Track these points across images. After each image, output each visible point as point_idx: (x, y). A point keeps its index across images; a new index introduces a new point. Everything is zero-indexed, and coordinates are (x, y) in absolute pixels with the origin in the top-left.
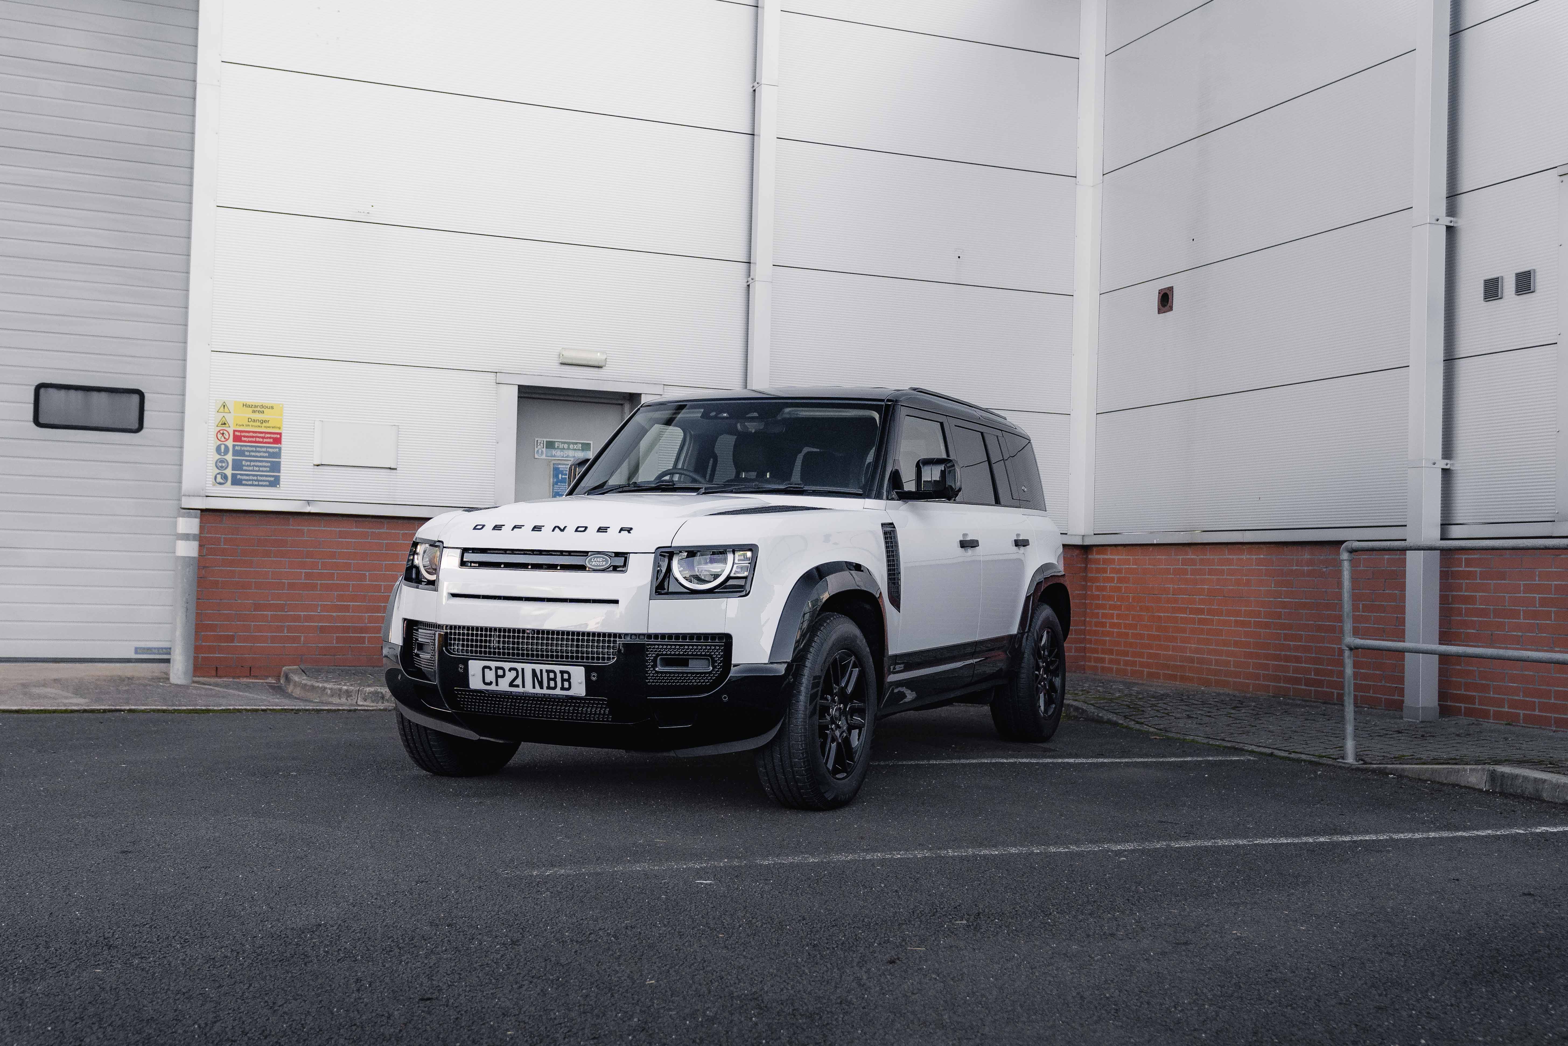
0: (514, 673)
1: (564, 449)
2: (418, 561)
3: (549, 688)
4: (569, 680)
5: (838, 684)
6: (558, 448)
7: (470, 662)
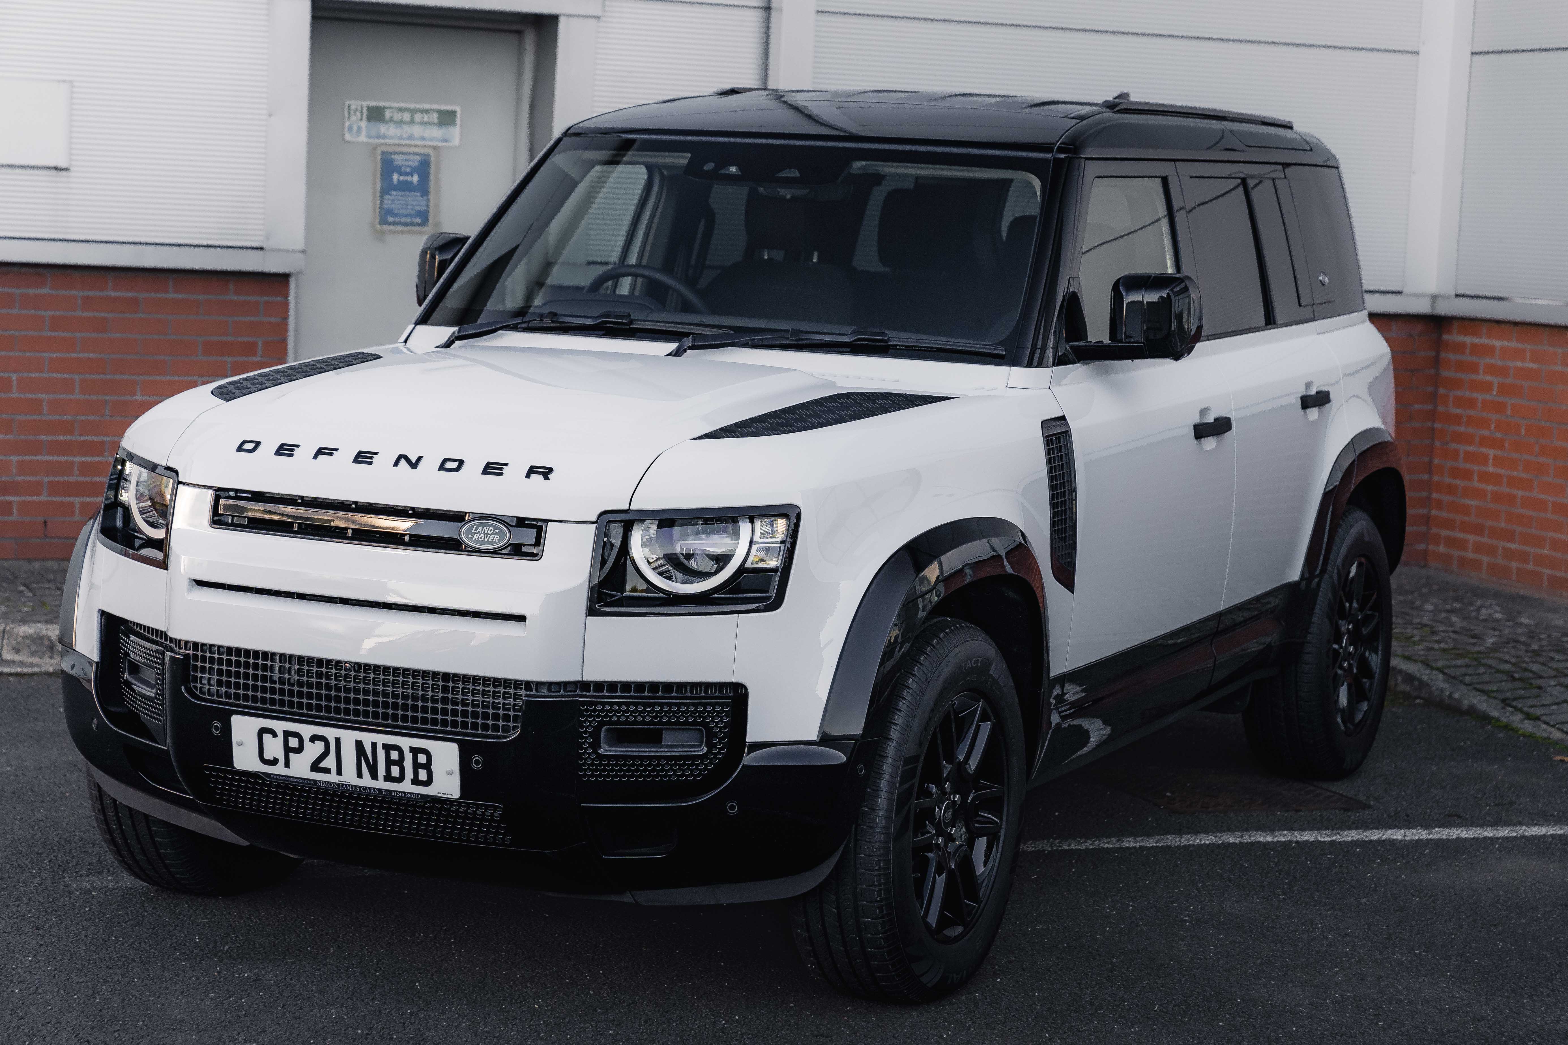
0: (320, 747)
1: (402, 122)
2: (127, 496)
3: (388, 778)
4: (428, 766)
5: (951, 758)
6: (391, 120)
7: (235, 719)
